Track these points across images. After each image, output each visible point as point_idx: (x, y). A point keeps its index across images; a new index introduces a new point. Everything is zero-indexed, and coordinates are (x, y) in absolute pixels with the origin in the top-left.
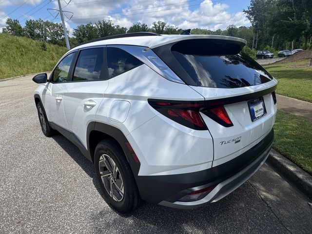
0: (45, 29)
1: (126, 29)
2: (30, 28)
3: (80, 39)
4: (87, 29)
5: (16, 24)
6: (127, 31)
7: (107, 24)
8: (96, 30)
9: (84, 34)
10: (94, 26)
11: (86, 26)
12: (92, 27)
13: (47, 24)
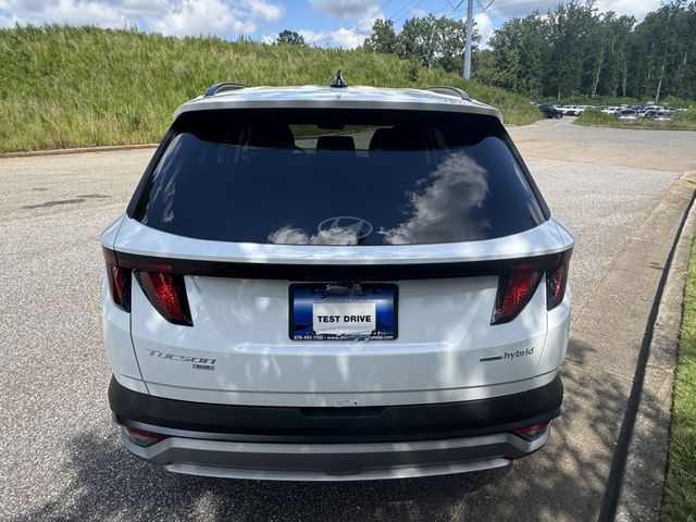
0: (436, 34)
1: (632, 20)
2: (409, 35)
3: (502, 53)
4: (523, 28)
5: (387, 28)
6: (635, 24)
7: (579, 11)
8: (546, 29)
9: (513, 41)
10: (542, 19)
11: (524, 20)
12: (539, 22)
13: (442, 24)
